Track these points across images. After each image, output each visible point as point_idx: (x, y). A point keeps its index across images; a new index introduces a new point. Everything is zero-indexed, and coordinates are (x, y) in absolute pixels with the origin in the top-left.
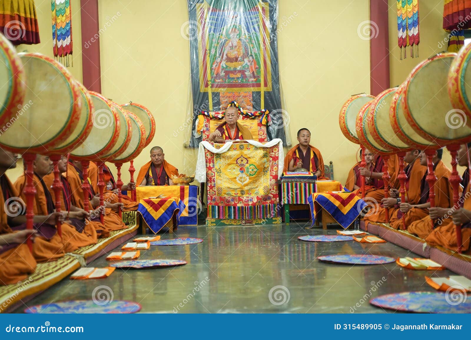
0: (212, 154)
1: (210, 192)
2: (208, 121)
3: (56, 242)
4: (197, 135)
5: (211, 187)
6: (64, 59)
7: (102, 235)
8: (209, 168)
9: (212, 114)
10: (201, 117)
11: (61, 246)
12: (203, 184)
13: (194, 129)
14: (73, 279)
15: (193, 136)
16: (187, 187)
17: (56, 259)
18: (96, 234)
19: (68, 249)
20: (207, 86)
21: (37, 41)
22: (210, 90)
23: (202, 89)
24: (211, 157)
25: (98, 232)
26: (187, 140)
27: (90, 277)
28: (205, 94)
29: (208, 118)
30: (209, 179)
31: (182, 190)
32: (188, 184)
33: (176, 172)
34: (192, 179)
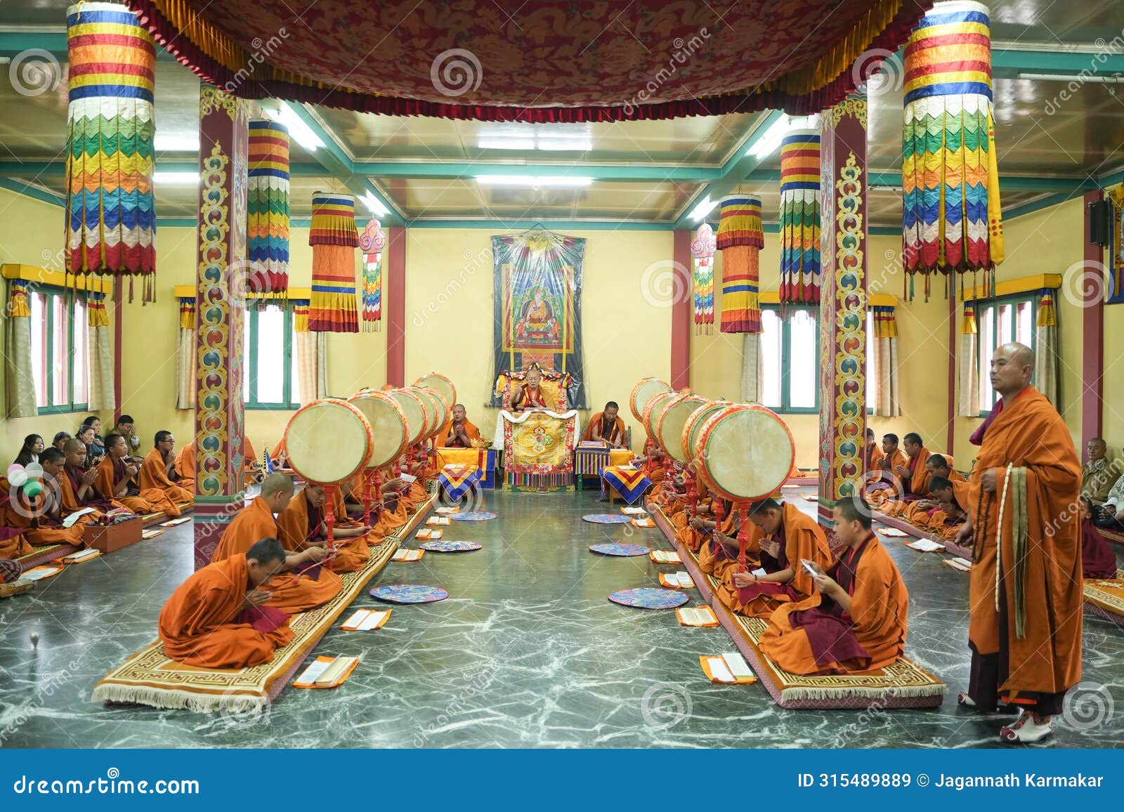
0: (511, 423)
1: (507, 460)
2: (509, 382)
3: (379, 528)
4: (497, 396)
5: (509, 455)
6: (372, 323)
7: (411, 511)
8: (507, 437)
9: (513, 374)
10: (502, 378)
11: (382, 531)
12: (501, 452)
13: (494, 388)
14: (394, 561)
15: (494, 396)
16: (485, 452)
17: (378, 544)
18: (406, 512)
19: (387, 533)
20: (509, 345)
21: (357, 330)
22: (512, 350)
23: (504, 349)
24: (510, 426)
25: (407, 509)
26: (488, 400)
27: (407, 559)
28: (508, 354)
29: (509, 379)
30: (506, 447)
31: (481, 455)
32: (486, 448)
33: (476, 433)
34: (491, 444)
